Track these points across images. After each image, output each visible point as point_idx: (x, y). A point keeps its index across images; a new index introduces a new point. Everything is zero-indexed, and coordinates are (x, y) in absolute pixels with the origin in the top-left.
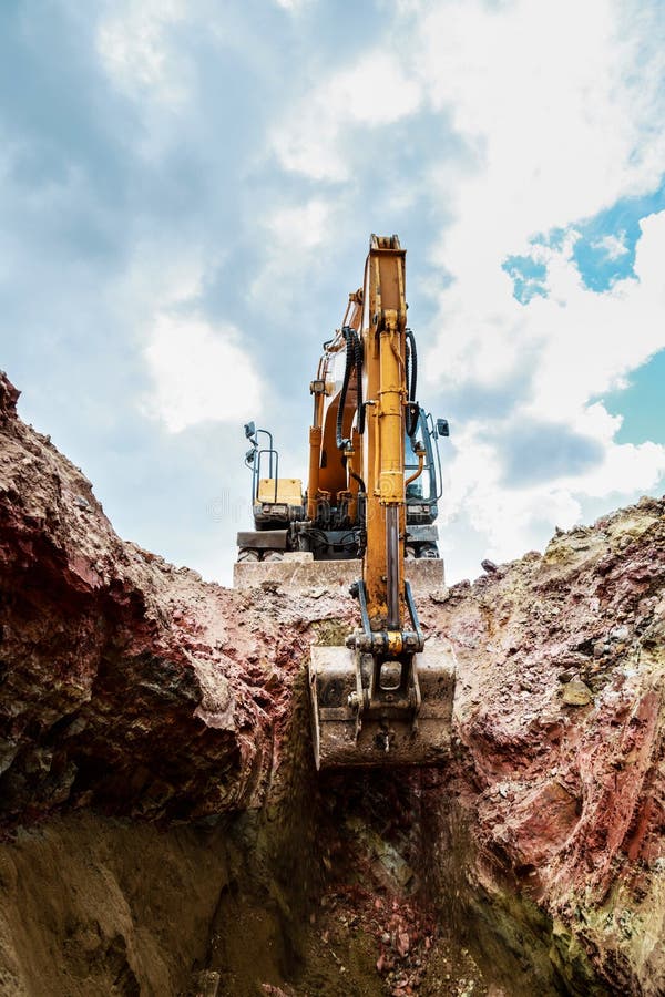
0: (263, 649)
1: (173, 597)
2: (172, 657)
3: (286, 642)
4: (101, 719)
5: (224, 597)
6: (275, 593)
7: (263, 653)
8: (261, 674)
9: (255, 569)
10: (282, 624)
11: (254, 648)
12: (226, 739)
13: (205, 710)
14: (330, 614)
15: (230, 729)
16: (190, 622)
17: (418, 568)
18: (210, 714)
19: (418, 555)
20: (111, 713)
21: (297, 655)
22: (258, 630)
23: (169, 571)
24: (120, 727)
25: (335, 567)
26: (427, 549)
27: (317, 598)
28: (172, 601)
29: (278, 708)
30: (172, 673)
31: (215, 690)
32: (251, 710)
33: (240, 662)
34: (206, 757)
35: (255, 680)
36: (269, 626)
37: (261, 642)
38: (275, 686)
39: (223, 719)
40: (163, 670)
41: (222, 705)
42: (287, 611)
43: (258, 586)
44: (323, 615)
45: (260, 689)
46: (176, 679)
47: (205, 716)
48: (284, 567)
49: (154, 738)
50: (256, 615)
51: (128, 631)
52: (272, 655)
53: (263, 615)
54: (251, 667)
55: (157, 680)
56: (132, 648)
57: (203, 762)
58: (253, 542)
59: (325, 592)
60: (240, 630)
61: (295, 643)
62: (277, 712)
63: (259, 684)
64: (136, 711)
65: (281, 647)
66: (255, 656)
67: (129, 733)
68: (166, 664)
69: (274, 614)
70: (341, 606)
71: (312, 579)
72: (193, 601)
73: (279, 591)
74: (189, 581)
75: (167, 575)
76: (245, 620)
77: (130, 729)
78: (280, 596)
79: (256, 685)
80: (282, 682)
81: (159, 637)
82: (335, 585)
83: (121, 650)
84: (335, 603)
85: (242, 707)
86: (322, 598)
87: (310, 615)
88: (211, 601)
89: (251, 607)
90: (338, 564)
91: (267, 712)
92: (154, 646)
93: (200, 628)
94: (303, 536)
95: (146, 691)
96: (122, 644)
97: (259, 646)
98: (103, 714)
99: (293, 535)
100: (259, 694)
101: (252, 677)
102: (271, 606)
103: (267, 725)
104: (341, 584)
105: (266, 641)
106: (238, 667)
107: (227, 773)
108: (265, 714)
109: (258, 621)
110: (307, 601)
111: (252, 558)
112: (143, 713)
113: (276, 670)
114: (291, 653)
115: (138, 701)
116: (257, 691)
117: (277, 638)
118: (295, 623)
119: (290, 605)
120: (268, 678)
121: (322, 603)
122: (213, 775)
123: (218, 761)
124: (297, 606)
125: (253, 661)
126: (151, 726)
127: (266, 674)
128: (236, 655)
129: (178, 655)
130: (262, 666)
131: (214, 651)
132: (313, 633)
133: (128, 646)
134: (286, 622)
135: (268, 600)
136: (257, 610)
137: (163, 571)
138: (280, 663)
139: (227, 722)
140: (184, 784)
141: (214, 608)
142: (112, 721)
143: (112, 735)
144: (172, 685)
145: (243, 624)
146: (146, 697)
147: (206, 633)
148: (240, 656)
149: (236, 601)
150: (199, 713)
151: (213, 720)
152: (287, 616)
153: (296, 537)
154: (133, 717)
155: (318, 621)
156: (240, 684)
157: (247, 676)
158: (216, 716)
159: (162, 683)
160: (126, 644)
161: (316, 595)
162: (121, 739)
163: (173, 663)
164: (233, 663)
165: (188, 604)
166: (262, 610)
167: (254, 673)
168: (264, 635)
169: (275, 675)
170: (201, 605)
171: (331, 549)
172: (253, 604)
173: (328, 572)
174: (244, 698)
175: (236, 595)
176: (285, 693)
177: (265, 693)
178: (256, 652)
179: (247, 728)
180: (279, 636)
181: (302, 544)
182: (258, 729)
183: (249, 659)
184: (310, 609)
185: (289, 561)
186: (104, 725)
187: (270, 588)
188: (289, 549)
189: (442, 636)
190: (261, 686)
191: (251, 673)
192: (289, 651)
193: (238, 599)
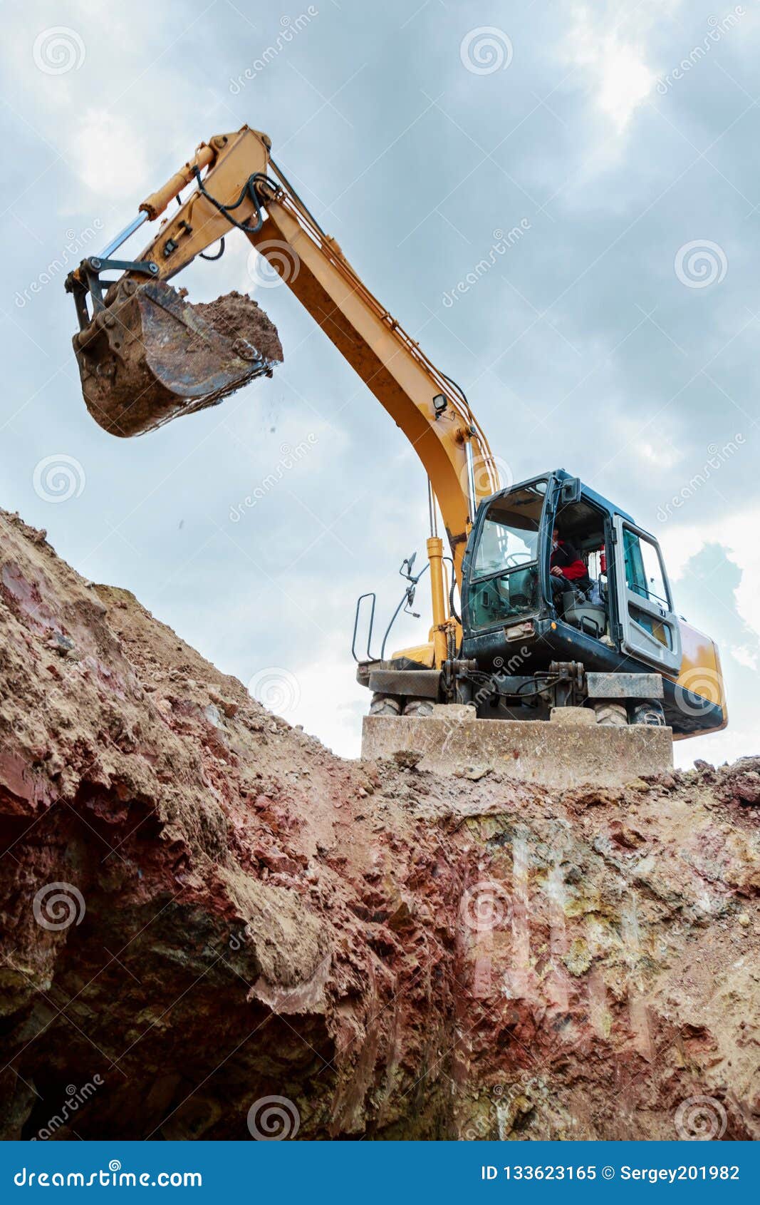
0: (389, 861)
1: (261, 771)
2: (209, 902)
3: (425, 850)
4: (82, 1010)
5: (339, 774)
6: (414, 770)
7: (388, 868)
8: (383, 901)
9: (392, 726)
10: (421, 820)
11: (374, 858)
12: (310, 1026)
13: (270, 984)
14: (494, 807)
15: (318, 1010)
16: (281, 812)
17: (631, 739)
18: (281, 991)
19: (631, 718)
20: (101, 998)
21: (440, 871)
22: (382, 829)
23: (261, 730)
24: (116, 1022)
25: (508, 731)
26: (645, 710)
27: (476, 781)
28: (259, 777)
29: (408, 958)
30: (208, 932)
31: (294, 945)
32: (361, 965)
33: (351, 881)
34: (275, 1057)
35: (374, 910)
36: (399, 823)
37: (386, 850)
38: (403, 922)
39: (305, 995)
40: (191, 927)
41: (304, 971)
42: (430, 799)
43: (390, 758)
44: (483, 808)
45: (380, 927)
46: (213, 941)
47: (271, 996)
48: (434, 727)
49: (176, 1039)
50: (382, 805)
51: (128, 863)
52: (403, 871)
53: (394, 805)
54: (370, 889)
55: (181, 944)
56: (134, 891)
57: (271, 1065)
58: (392, 686)
59: (489, 772)
60: (357, 826)
61: (439, 852)
62: (406, 964)
63: (379, 918)
64: (143, 995)
65: (416, 857)
66: (376, 871)
67: (133, 1032)
68: (197, 916)
69: (411, 804)
70: (512, 795)
71: (474, 746)
72: (292, 779)
73: (421, 767)
74: (288, 745)
75: (258, 735)
76: (365, 811)
77: (133, 1026)
78: (420, 775)
79: (374, 919)
80: (414, 916)
81: (190, 868)
82: (506, 757)
83: (116, 894)
84: (502, 789)
85: (346, 961)
86: (483, 781)
87: (463, 808)
88: (317, 779)
89: (377, 791)
90: (512, 726)
91: (390, 965)
92: (178, 887)
93: (295, 823)
94: (463, 681)
95: (162, 961)
96: (117, 886)
97: (383, 856)
98: (87, 1000)
99: (449, 679)
100: (377, 935)
101: (369, 907)
102: (405, 790)
103: (388, 989)
104: (516, 756)
105: (394, 848)
106: (349, 888)
107: (314, 1077)
108: (386, 970)
109: (384, 816)
110: (462, 784)
111: (388, 711)
112: (156, 999)
113: (406, 897)
114: (432, 867)
115: (148, 977)
116: (376, 930)
117: (412, 844)
118: (440, 820)
119: (435, 789)
120: (393, 909)
121: (482, 788)
122: (291, 1081)
123: (299, 1061)
124: (446, 791)
125: (372, 879)
126: (171, 1020)
127: (391, 902)
128: (348, 868)
129: (217, 900)
130: (385, 889)
131: (312, 862)
132: (468, 835)
133: (128, 887)
134: (427, 816)
135: (402, 781)
136: (385, 796)
137: (252, 729)
138: (414, 883)
139: (311, 998)
140: (239, 1101)
141: (321, 790)
142: (102, 1012)
143: (101, 1035)
144: (207, 952)
145: (362, 818)
146: (162, 972)
147: (304, 830)
148: (352, 873)
149: (355, 781)
150: (260, 993)
151: (287, 1001)
152: (429, 808)
153: (452, 681)
154: (138, 1005)
155: (476, 817)
156: (347, 920)
157: (361, 905)
158: (291, 992)
159: (190, 947)
160: (124, 886)
161: (475, 776)
162: (119, 1042)
163: (211, 915)
164: (341, 881)
165: (284, 782)
166: (393, 796)
167: (370, 900)
168: (390, 837)
169: (404, 905)
170: (301, 785)
171: (503, 704)
172: (379, 786)
173: (496, 737)
174: (351, 945)
175: (355, 770)
176: (419, 934)
177: (388, 933)
178: (378, 865)
179: (354, 997)
180: (416, 839)
181: (462, 692)
182: (372, 996)
183: (367, 877)
184: (464, 798)
185: (440, 718)
186: (87, 1019)
187: (407, 762)
188: (443, 698)
189: (667, 854)
190: (381, 922)
191: (367, 900)
192: (429, 864)
193: (359, 777)
